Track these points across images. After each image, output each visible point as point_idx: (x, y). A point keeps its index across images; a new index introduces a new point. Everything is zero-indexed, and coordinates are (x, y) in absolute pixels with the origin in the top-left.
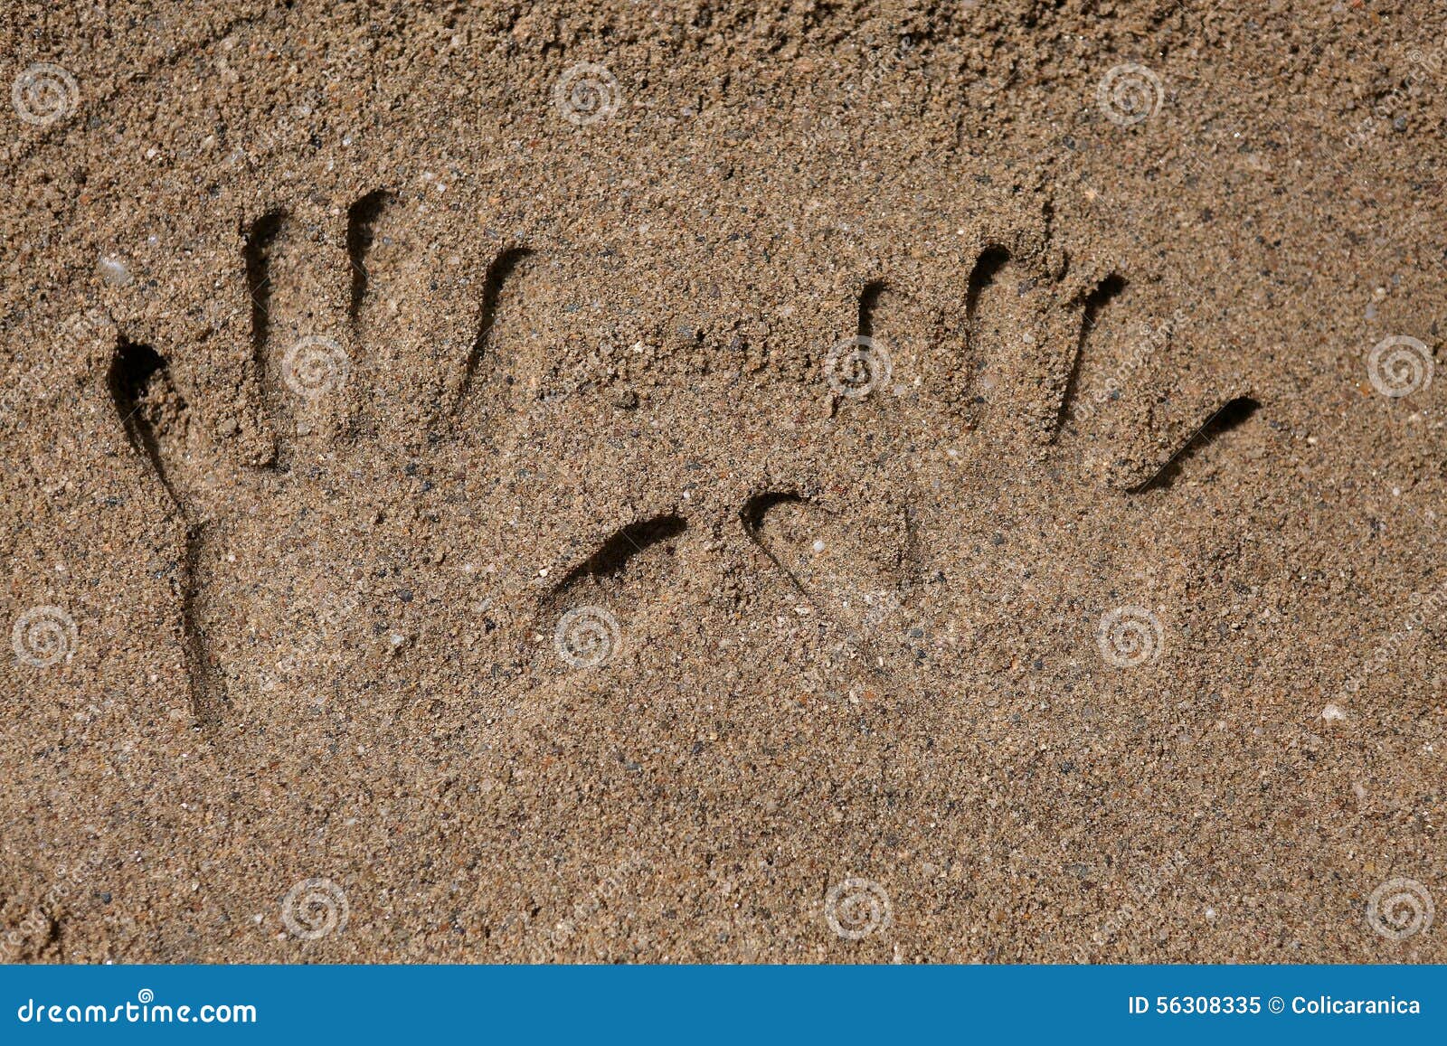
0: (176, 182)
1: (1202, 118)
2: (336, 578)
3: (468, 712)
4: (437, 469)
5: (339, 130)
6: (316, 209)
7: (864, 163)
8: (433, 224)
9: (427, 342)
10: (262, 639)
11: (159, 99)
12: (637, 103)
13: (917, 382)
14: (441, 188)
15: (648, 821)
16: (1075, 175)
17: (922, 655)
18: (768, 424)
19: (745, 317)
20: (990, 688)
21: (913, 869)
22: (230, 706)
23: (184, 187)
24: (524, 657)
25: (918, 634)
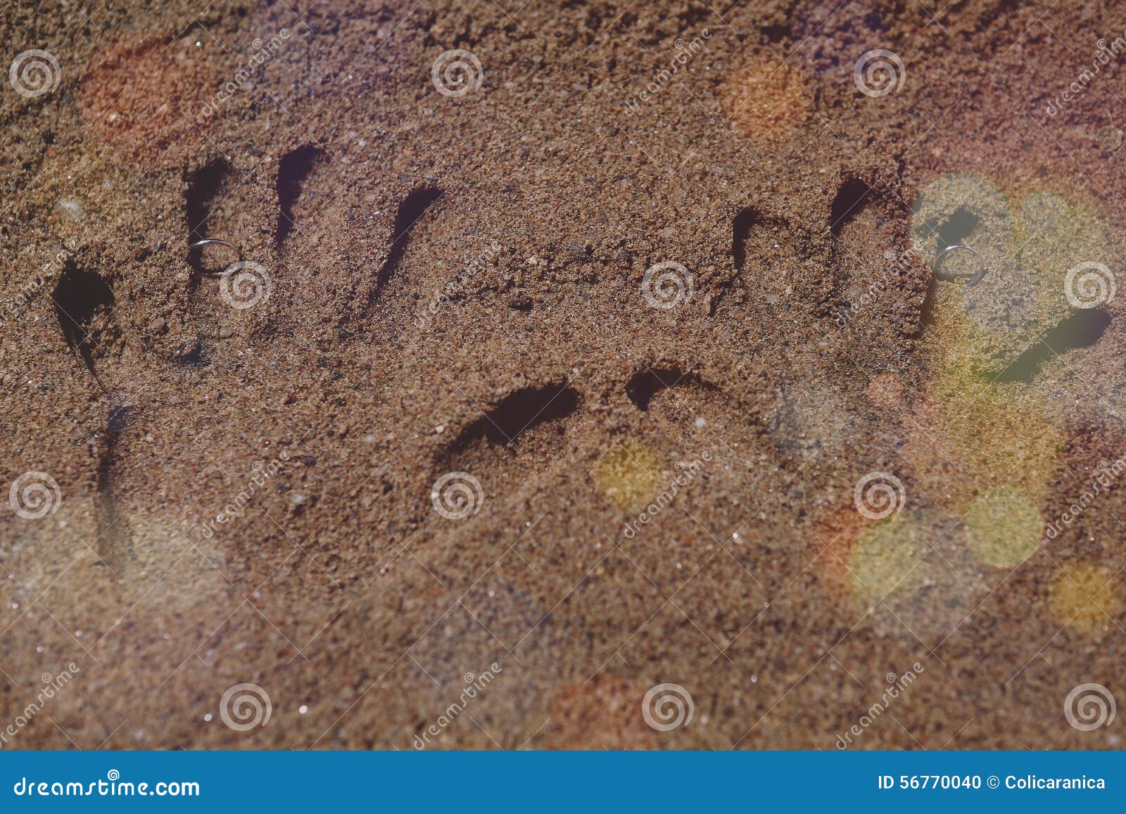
0: (133, 138)
1: (1031, 97)
2: (244, 446)
3: (363, 564)
4: (345, 361)
5: (276, 99)
6: (252, 159)
7: (734, 124)
8: (354, 172)
9: (343, 259)
10: (172, 501)
11: (125, 83)
12: (535, 80)
13: (789, 291)
14: (362, 143)
15: (535, 645)
16: (922, 137)
17: (802, 513)
18: (652, 322)
19: (630, 236)
20: (871, 538)
21: (803, 689)
22: (134, 558)
23: (139, 142)
24: (419, 512)
25: (799, 496)
